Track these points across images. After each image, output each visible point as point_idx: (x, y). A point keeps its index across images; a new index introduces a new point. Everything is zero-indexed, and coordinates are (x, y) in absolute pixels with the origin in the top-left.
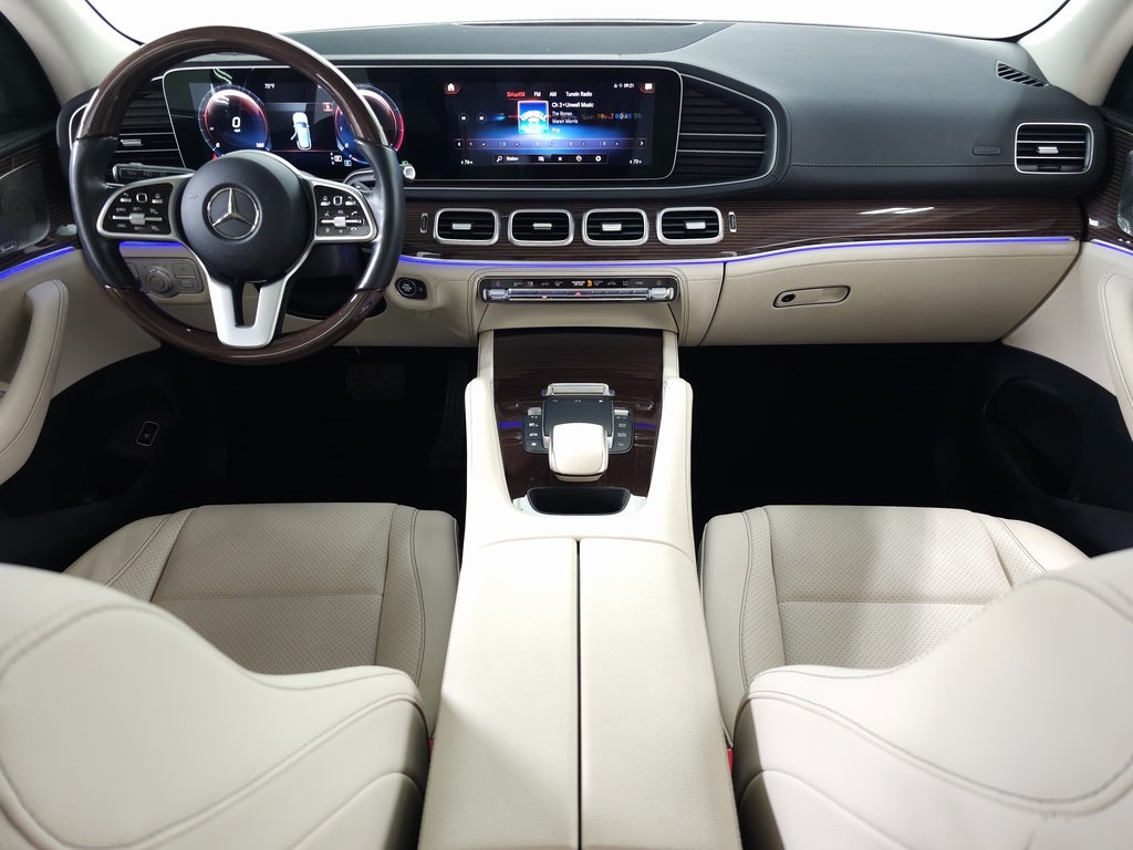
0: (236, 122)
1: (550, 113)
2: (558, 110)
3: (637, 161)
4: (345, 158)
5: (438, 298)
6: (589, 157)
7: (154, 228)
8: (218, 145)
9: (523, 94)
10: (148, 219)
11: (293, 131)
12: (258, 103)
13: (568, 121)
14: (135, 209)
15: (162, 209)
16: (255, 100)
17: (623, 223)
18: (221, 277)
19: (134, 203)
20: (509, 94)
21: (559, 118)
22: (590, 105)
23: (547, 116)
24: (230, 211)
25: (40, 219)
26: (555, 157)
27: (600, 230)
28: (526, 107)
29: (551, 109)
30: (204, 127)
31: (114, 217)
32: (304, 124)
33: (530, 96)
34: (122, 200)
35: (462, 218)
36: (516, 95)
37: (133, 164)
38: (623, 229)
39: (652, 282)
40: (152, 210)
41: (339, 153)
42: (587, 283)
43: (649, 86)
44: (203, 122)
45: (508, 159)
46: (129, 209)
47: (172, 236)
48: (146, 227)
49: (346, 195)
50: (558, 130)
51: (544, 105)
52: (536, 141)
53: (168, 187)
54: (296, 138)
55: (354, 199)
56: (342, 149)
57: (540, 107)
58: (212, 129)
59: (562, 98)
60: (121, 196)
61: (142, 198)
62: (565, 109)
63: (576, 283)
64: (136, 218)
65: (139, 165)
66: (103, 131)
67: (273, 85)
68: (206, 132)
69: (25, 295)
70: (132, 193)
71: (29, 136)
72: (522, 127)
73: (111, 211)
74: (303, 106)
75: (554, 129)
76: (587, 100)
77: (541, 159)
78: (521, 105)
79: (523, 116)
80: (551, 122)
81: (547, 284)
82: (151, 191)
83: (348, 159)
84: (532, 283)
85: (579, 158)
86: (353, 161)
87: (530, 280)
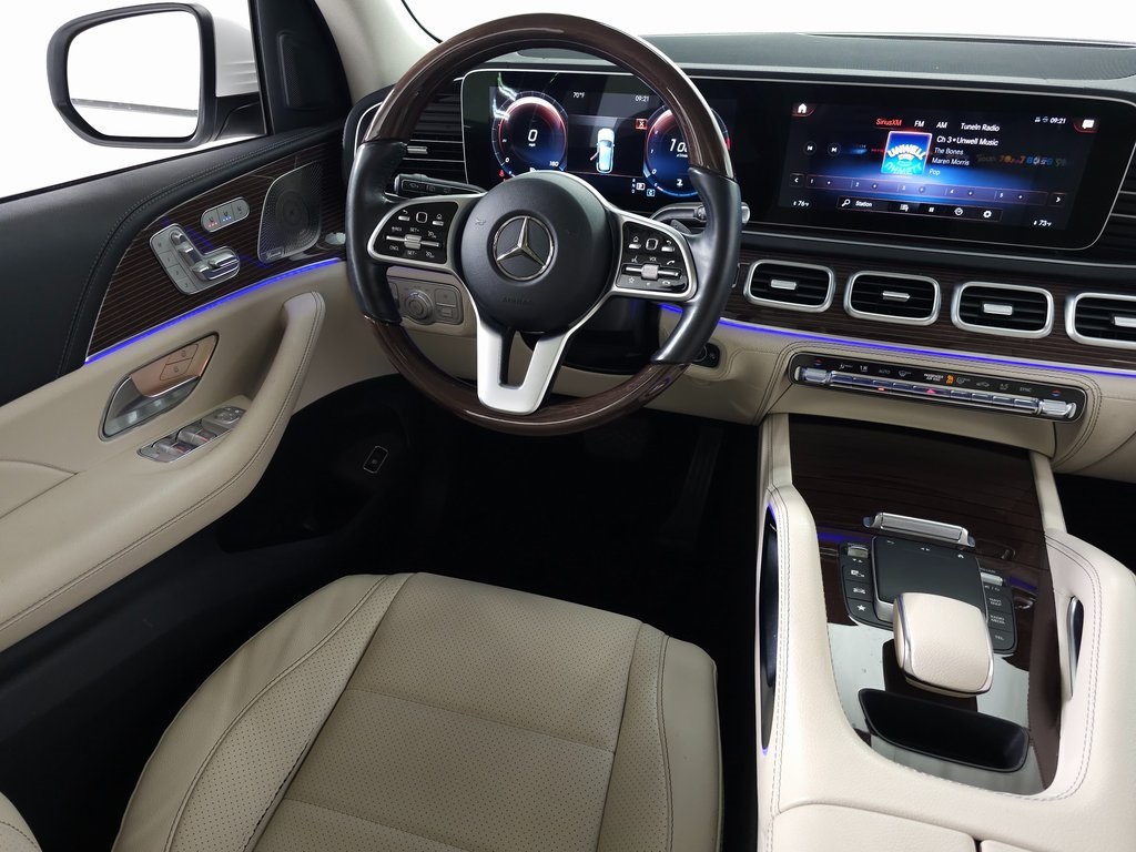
0: (533, 135)
1: (932, 149)
2: (944, 146)
3: (1044, 223)
4: (649, 186)
5: (732, 369)
6: (974, 211)
7: (428, 254)
8: (507, 160)
9: (898, 123)
10: (424, 243)
11: (595, 150)
12: (562, 114)
13: (954, 162)
14: (412, 230)
15: (441, 233)
16: (559, 110)
17: (1015, 305)
18: (493, 323)
19: (413, 223)
20: (879, 122)
21: (943, 156)
22: (994, 143)
23: (926, 153)
24: (520, 245)
25: (312, 226)
26: (924, 207)
27: (980, 310)
28: (898, 140)
29: (934, 144)
30: (496, 138)
31: (388, 238)
32: (610, 145)
33: (908, 125)
34: (400, 218)
35: (785, 274)
36: (890, 123)
37: (417, 175)
38: (1015, 314)
39: (1044, 391)
40: (430, 233)
41: (642, 179)
42: (946, 379)
43: (1088, 124)
44: (496, 132)
45: (858, 203)
46: (405, 229)
47: (447, 266)
48: (420, 254)
49: (664, 239)
50: (937, 172)
51: (927, 138)
52: (902, 185)
53: (453, 206)
54: (597, 159)
55: (674, 244)
56: (647, 175)
57: (920, 141)
58: (504, 141)
59: (954, 130)
60: (400, 213)
61: (422, 217)
62: (954, 146)
63: (930, 377)
64: (412, 241)
65: (424, 176)
66: (394, 135)
67: (583, 95)
68: (497, 144)
69: (283, 306)
70: (412, 210)
71: (316, 134)
72: (887, 166)
73: (386, 230)
74: (612, 121)
75: (932, 170)
76: (990, 135)
77: (905, 207)
78: (893, 136)
79: (892, 151)
80: (929, 162)
81: (887, 372)
82: (433, 209)
83: (653, 187)
84: (865, 368)
85: (959, 211)
86: (657, 191)
87: (865, 364)
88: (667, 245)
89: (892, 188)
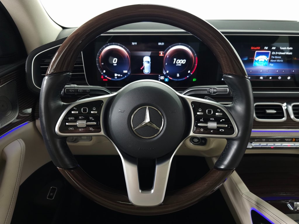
0: (115, 61)
1: (271, 57)
2: (274, 55)
4: (166, 77)
6: (284, 77)
7: (91, 129)
8: (104, 71)
9: (259, 48)
10: (89, 123)
11: (142, 65)
12: (127, 52)
13: (278, 61)
14: (80, 118)
15: (97, 118)
16: (126, 50)
18: (130, 159)
19: (80, 114)
20: (252, 48)
21: (274, 59)
22: (291, 53)
23: (268, 58)
24: (148, 120)
25: (14, 109)
26: (268, 77)
28: (259, 54)
29: (271, 55)
31: (67, 124)
32: (148, 62)
33: (262, 49)
34: (73, 112)
36: (256, 48)
37: (72, 85)
40: (91, 118)
41: (163, 75)
42: (292, 140)
44: (98, 61)
46: (77, 118)
47: (102, 133)
48: (86, 129)
49: (215, 108)
50: (272, 65)
51: (269, 53)
52: (261, 70)
53: (100, 102)
54: (144, 69)
55: (222, 111)
56: (165, 73)
57: (266, 54)
58: (103, 64)
59: (278, 50)
60: (72, 109)
61: (85, 110)
62: (278, 55)
63: (287, 140)
64: (81, 123)
65: (76, 86)
66: (64, 70)
67: (136, 43)
68: (99, 65)
69: (3, 150)
70: (79, 107)
71: (12, 67)
72: (255, 64)
73: (65, 120)
74: (149, 53)
75: (270, 64)
76: (289, 51)
77: (261, 78)
78: (257, 53)
79: (256, 58)
80: (270, 62)
81: (272, 140)
82: (90, 105)
83: (167, 78)
84: (264, 140)
85: (280, 78)
86: (169, 79)
87: (264, 138)
88: (218, 112)
89: (257, 71)
